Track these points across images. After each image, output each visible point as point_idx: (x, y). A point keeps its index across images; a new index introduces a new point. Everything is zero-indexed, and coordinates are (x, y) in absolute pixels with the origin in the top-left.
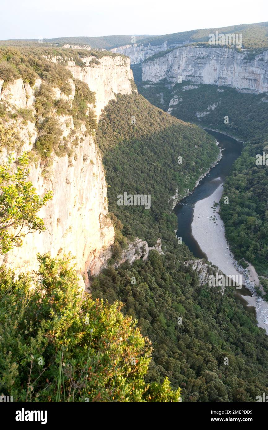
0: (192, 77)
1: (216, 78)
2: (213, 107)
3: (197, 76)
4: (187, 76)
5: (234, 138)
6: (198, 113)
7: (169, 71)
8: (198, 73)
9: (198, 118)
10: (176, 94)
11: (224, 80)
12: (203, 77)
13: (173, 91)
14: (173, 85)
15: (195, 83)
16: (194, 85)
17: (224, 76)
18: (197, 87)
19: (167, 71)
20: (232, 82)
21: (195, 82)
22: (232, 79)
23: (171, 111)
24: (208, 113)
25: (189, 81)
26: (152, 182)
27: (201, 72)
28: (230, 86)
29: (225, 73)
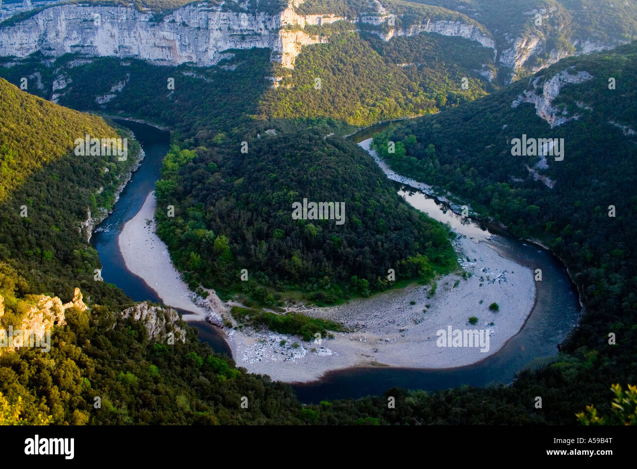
0: (80, 48)
1: (117, 47)
2: (120, 87)
3: (88, 46)
4: (72, 46)
5: (157, 127)
6: (99, 98)
7: (43, 41)
8: (89, 41)
9: (100, 105)
10: (60, 73)
11: (127, 50)
12: (96, 47)
13: (54, 69)
14: (53, 61)
15: (87, 56)
16: (85, 58)
17: (127, 44)
18: (90, 62)
19: (40, 40)
20: (139, 52)
21: (86, 54)
22: (138, 48)
23: (57, 98)
24: (113, 96)
25: (77, 53)
26: (47, 207)
27: (93, 40)
28: (138, 57)
29: (127, 40)
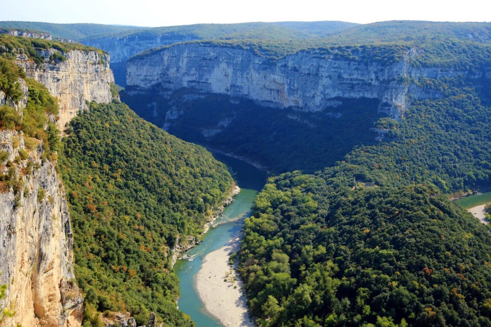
0: (196, 84)
1: (229, 85)
2: (225, 123)
3: (203, 82)
4: (189, 81)
5: (255, 165)
6: (205, 131)
7: (164, 74)
8: (205, 78)
9: (205, 138)
10: (173, 105)
11: (238, 89)
12: (210, 84)
13: (170, 100)
14: (170, 93)
15: (200, 91)
16: (199, 94)
17: (238, 84)
18: (202, 97)
19: (162, 73)
20: (249, 92)
21: (200, 90)
22: (249, 88)
23: (168, 127)
24: (219, 131)
25: (193, 88)
26: (142, 228)
27: (208, 77)
28: (247, 97)
29: (239, 80)
